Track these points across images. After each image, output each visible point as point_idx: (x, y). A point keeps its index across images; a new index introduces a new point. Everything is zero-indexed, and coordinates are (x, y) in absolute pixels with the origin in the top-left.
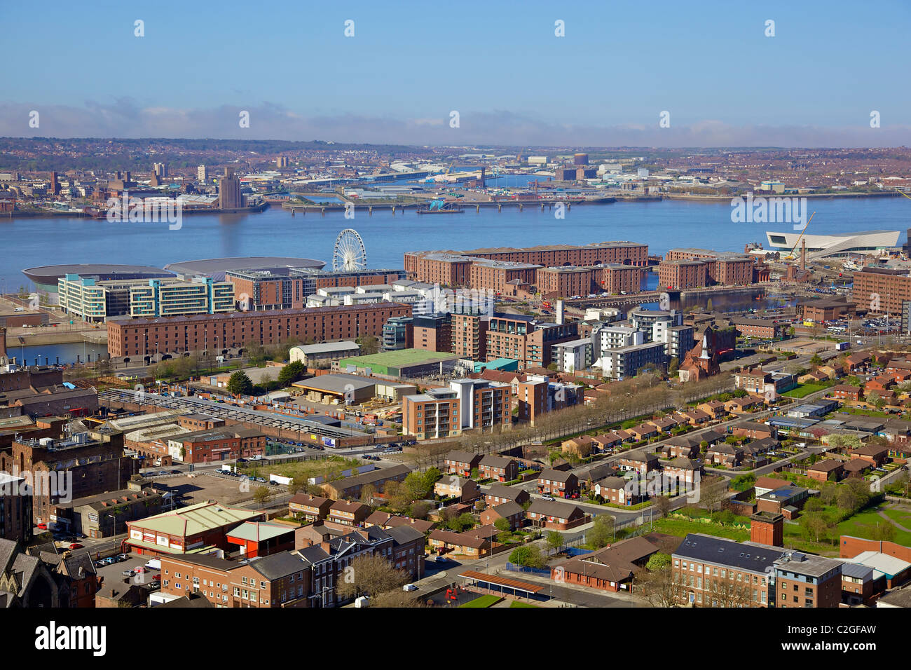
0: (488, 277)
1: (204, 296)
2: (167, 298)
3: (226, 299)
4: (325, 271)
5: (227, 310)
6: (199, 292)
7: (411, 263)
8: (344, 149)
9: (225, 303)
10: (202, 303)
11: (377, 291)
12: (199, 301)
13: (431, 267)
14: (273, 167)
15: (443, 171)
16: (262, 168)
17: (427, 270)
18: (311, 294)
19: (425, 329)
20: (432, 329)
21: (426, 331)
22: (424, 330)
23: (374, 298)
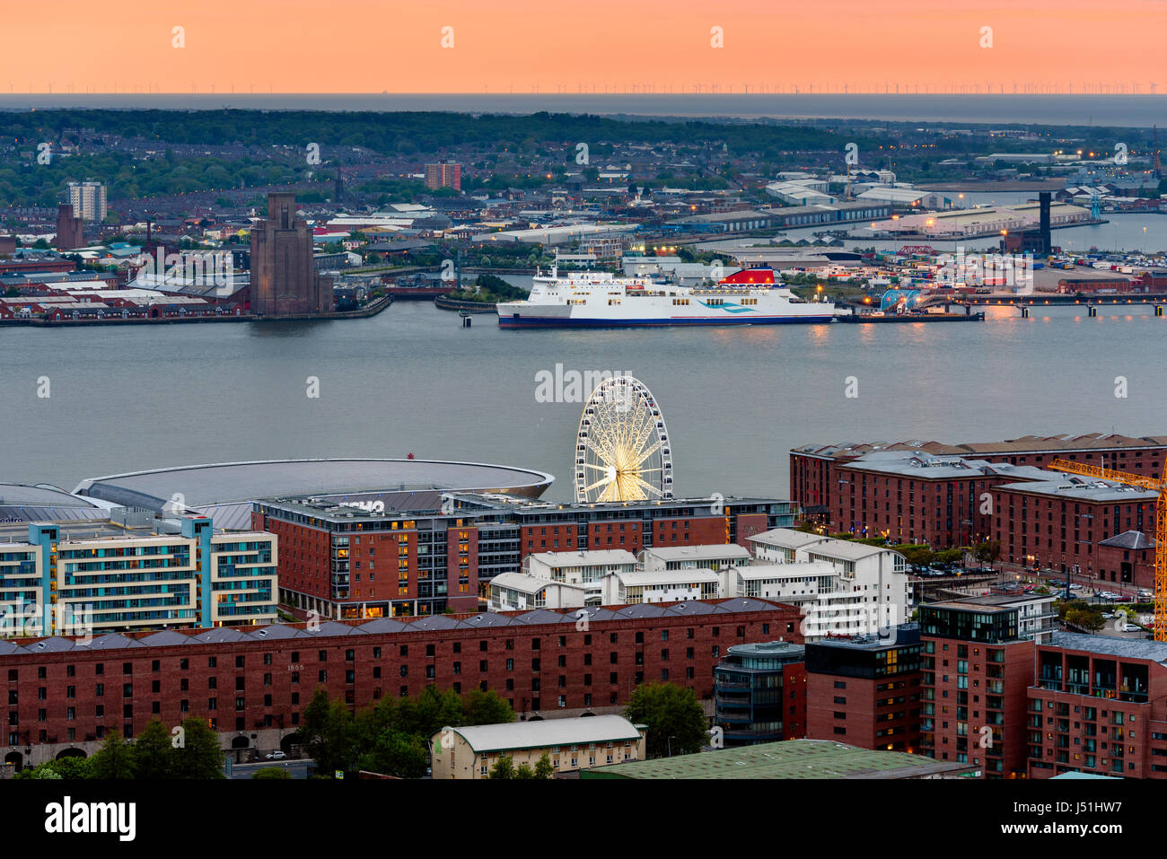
0: (1044, 523)
1: (188, 574)
2: (80, 580)
3: (250, 584)
4: (550, 503)
5: (248, 617)
6: (171, 563)
7: (811, 481)
8: (630, 137)
9: (249, 597)
10: (180, 595)
11: (701, 564)
12: (171, 588)
13: (870, 491)
14: (414, 193)
15: (926, 204)
16: (385, 196)
17: (858, 501)
18: (503, 570)
19: (840, 679)
20: (862, 682)
21: (843, 685)
22: (837, 685)
23: (689, 586)
